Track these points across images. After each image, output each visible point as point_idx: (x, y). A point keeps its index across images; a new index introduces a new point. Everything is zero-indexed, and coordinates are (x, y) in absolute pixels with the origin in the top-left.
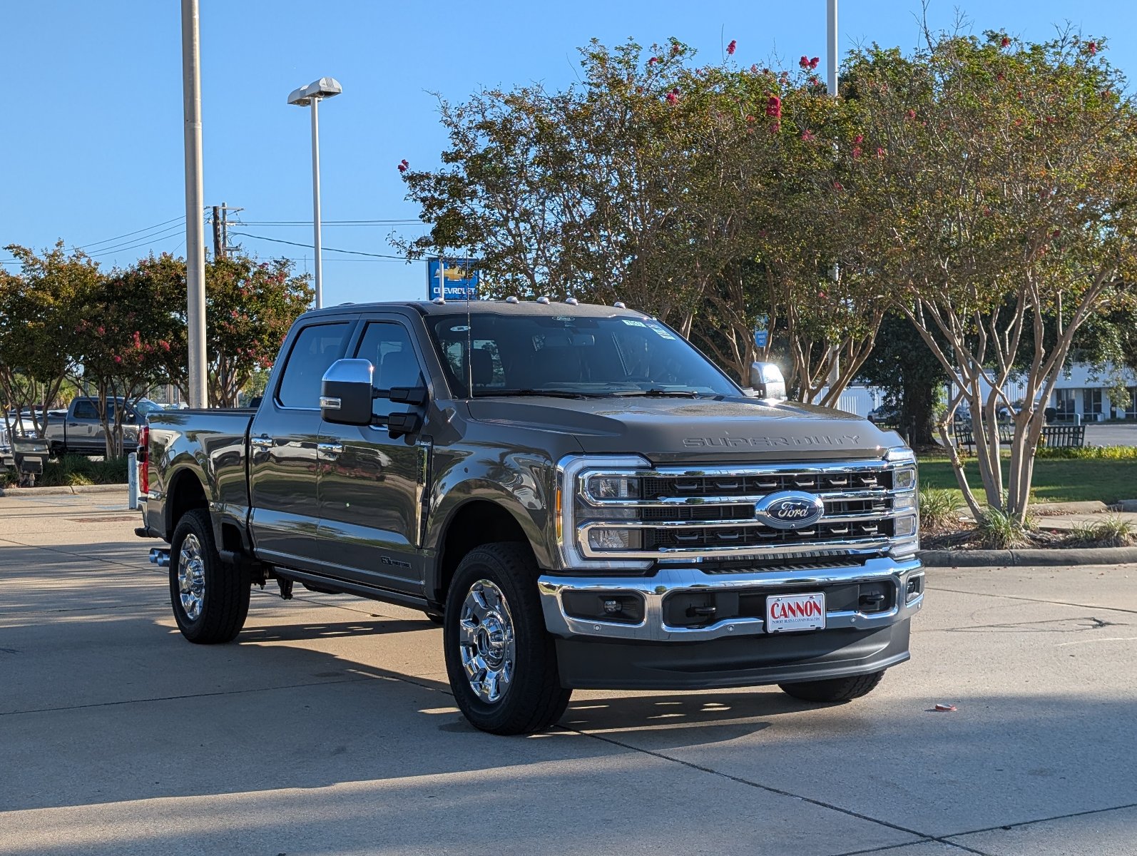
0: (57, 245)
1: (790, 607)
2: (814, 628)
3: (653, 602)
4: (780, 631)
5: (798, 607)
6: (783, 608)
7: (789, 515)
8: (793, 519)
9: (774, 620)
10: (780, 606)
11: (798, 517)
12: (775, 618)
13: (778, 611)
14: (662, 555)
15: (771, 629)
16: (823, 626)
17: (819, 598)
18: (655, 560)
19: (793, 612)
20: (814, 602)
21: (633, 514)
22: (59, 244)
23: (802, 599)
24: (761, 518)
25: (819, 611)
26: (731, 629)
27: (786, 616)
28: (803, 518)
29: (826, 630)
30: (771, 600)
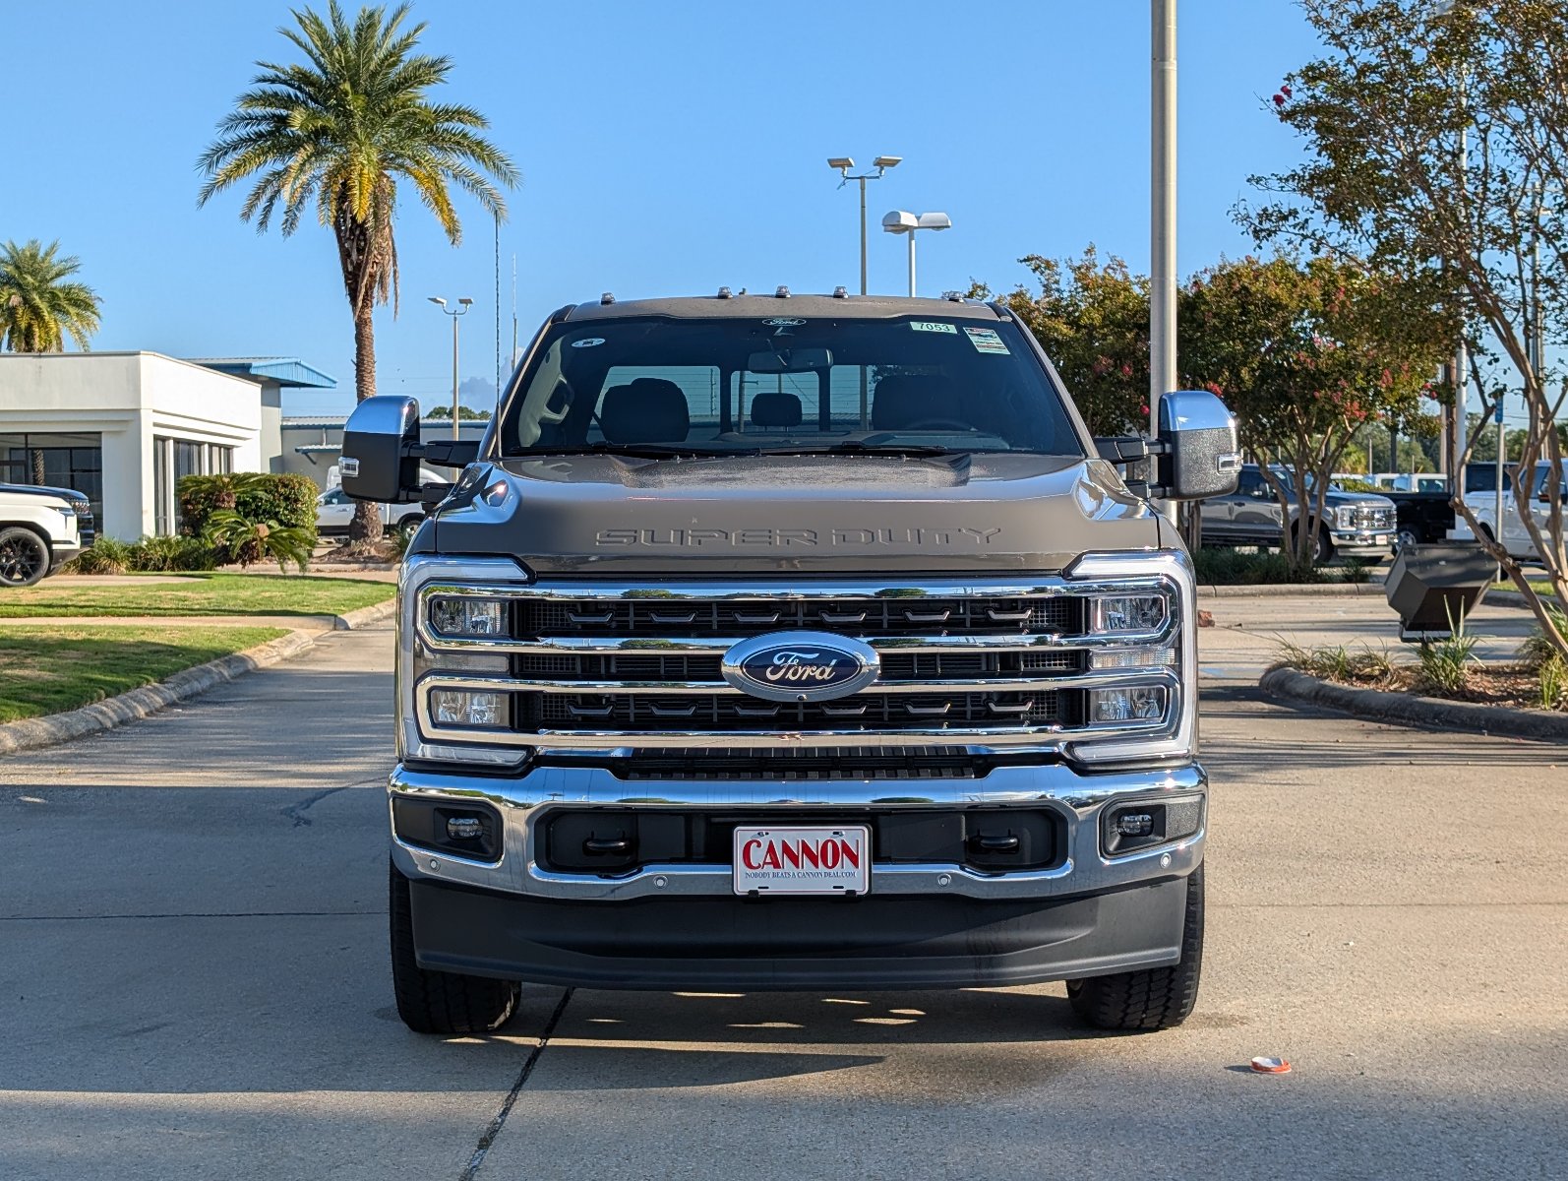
0: (1086, 253)
1: (786, 849)
2: (841, 892)
3: (516, 823)
4: (762, 892)
5: (806, 849)
6: (771, 849)
7: (789, 675)
8: (799, 683)
9: (749, 871)
10: (765, 847)
11: (811, 682)
12: (749, 865)
13: (758, 855)
14: (545, 741)
15: (741, 888)
16: (862, 889)
17: (858, 837)
18: (529, 749)
19: (794, 860)
20: (843, 842)
21: (502, 665)
22: (1089, 252)
23: (817, 836)
24: (734, 680)
25: (854, 859)
26: (660, 883)
27: (776, 865)
28: (823, 682)
29: (869, 897)
30: (742, 835)
